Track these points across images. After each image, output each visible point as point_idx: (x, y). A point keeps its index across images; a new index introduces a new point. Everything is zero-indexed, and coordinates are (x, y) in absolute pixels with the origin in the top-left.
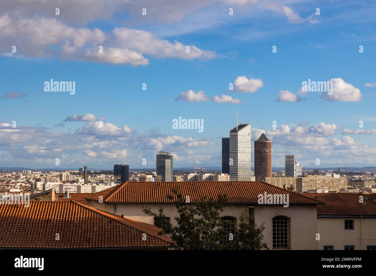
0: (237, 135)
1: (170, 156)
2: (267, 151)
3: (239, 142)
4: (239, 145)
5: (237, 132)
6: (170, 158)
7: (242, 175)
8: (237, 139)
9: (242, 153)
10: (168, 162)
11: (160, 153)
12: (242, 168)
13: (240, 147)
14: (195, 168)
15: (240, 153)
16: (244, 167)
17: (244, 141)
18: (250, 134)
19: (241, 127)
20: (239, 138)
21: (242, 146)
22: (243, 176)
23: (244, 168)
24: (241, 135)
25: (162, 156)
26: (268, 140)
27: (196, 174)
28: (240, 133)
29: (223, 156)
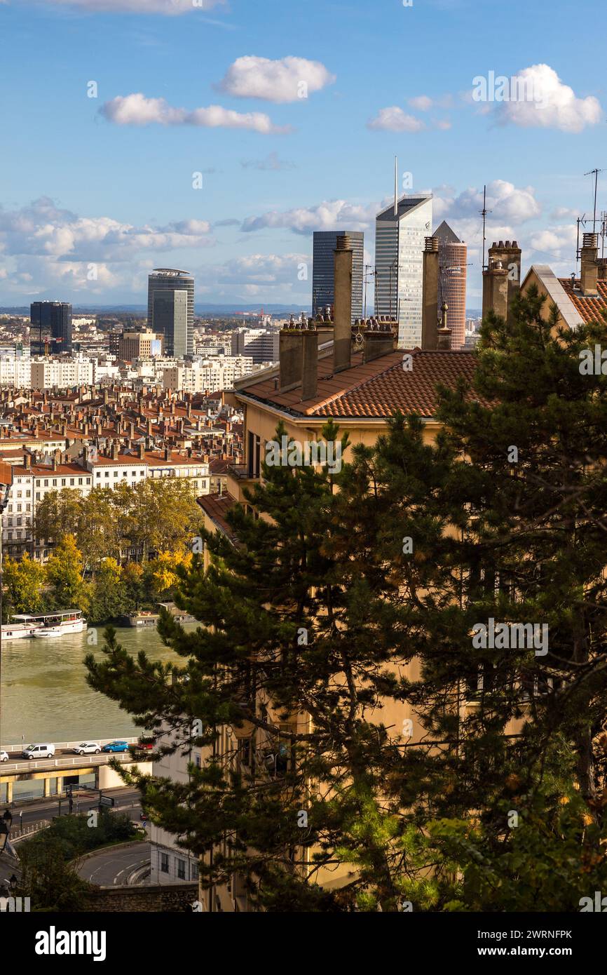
0: (398, 228)
1: (186, 281)
2: (456, 270)
3: (402, 247)
4: (401, 256)
5: (397, 219)
6: (185, 286)
7: (408, 336)
8: (398, 238)
9: (409, 276)
10: (180, 295)
11: (157, 273)
12: (408, 318)
13: (404, 261)
14: (245, 314)
15: (403, 276)
16: (414, 314)
17: (413, 243)
18: (431, 225)
19: (408, 205)
20: (403, 234)
21: (410, 257)
22: (410, 338)
23: (414, 318)
24: (408, 229)
25: (163, 281)
26: (458, 241)
27: (264, 331)
28: (406, 221)
29: (315, 282)
